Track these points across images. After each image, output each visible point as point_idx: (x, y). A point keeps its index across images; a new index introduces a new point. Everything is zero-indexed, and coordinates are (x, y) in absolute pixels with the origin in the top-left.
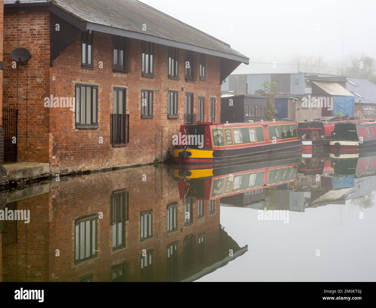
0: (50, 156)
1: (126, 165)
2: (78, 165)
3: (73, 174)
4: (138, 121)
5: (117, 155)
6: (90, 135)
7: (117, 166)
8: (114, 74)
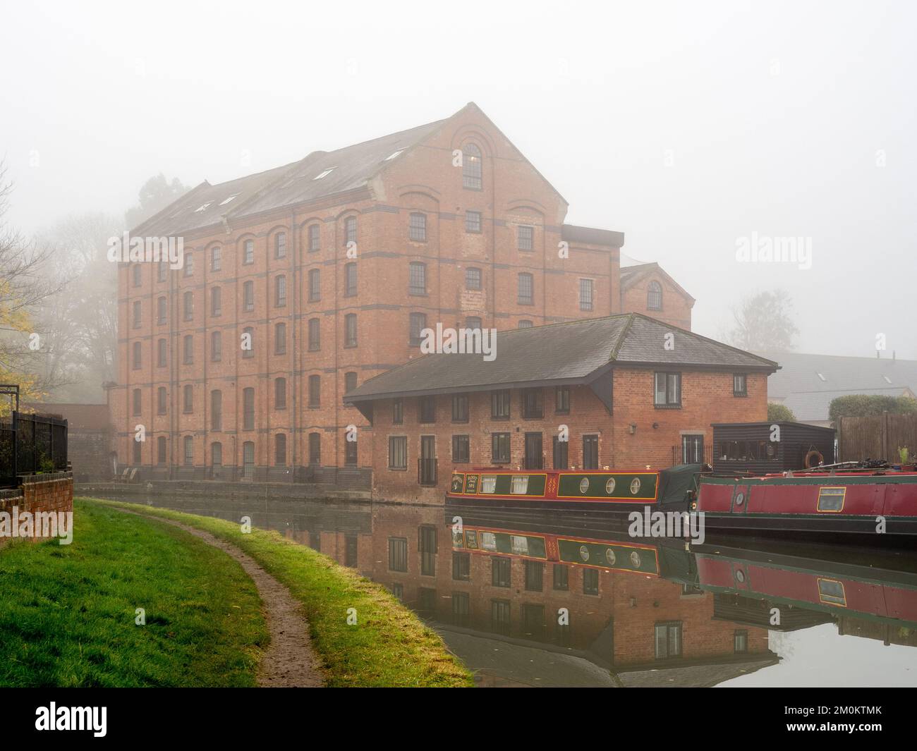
0: (372, 487)
1: (436, 504)
2: (392, 497)
3: (388, 503)
4: (448, 465)
5: (426, 493)
6: (400, 475)
7: (427, 503)
8: (422, 425)
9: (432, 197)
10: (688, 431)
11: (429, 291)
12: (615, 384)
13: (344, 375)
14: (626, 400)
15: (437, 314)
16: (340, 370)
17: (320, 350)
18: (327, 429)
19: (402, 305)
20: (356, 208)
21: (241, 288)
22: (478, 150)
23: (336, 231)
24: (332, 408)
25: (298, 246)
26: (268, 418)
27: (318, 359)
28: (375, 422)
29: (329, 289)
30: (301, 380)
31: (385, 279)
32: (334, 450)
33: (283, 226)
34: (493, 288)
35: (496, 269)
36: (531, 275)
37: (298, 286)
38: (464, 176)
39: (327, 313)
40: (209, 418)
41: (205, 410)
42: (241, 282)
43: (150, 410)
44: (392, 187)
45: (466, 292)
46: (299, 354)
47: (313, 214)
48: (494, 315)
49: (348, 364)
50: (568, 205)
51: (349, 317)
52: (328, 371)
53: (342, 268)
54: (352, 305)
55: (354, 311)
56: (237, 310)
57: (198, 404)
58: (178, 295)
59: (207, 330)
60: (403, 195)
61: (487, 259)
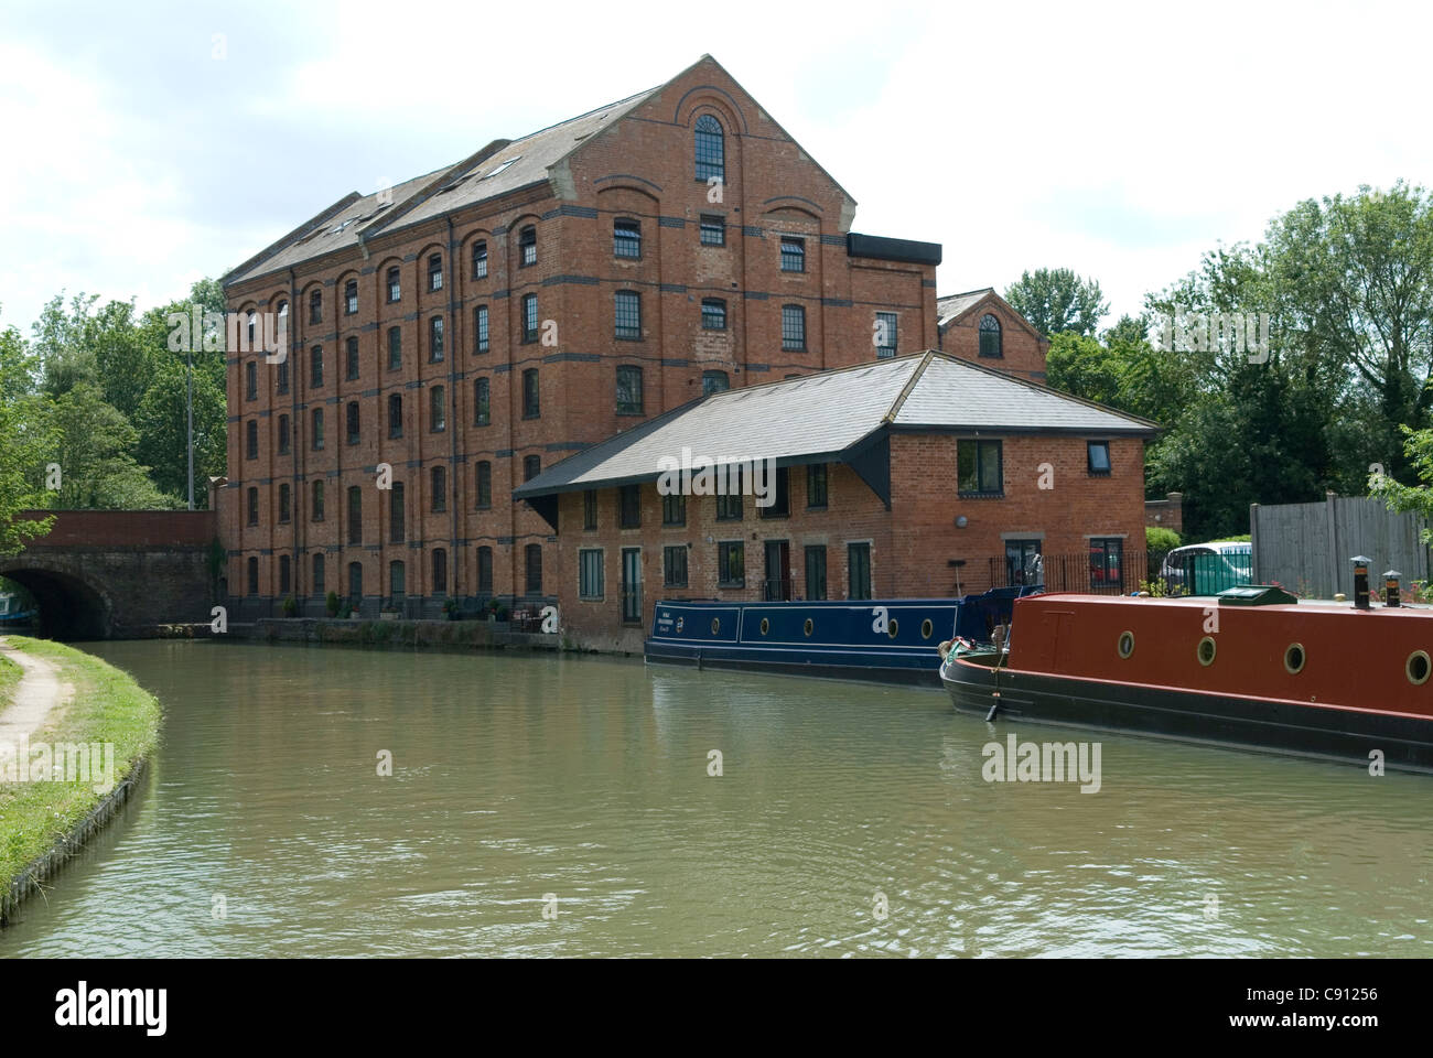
4: (660, 592)
5: (630, 636)
6: (595, 607)
7: (631, 650)
8: (623, 532)
9: (649, 195)
10: (1016, 533)
11: (646, 332)
12: (893, 461)
13: (522, 460)
14: (913, 486)
15: (659, 368)
16: (516, 452)
17: (489, 424)
18: (501, 540)
19: (604, 354)
20: (535, 213)
21: (385, 339)
22: (717, 125)
23: (508, 248)
24: (506, 509)
25: (457, 272)
26: (422, 526)
27: (487, 437)
28: (560, 528)
29: (501, 334)
30: (465, 470)
31: (577, 316)
32: (511, 572)
33: (438, 245)
34: (745, 328)
35: (747, 300)
36: (803, 309)
37: (459, 330)
38: (697, 163)
39: (499, 369)
40: (345, 527)
41: (340, 516)
42: (384, 329)
43: (269, 518)
44: (585, 178)
45: (703, 333)
46: (461, 430)
47: (476, 225)
48: (747, 367)
49: (527, 444)
50: (856, 204)
51: (529, 374)
52: (500, 454)
53: (517, 302)
54: (532, 356)
55: (534, 365)
56: (379, 368)
57: (330, 508)
58: (303, 351)
59: (342, 400)
60: (604, 190)
61: (735, 285)
